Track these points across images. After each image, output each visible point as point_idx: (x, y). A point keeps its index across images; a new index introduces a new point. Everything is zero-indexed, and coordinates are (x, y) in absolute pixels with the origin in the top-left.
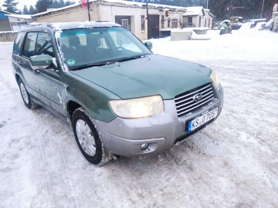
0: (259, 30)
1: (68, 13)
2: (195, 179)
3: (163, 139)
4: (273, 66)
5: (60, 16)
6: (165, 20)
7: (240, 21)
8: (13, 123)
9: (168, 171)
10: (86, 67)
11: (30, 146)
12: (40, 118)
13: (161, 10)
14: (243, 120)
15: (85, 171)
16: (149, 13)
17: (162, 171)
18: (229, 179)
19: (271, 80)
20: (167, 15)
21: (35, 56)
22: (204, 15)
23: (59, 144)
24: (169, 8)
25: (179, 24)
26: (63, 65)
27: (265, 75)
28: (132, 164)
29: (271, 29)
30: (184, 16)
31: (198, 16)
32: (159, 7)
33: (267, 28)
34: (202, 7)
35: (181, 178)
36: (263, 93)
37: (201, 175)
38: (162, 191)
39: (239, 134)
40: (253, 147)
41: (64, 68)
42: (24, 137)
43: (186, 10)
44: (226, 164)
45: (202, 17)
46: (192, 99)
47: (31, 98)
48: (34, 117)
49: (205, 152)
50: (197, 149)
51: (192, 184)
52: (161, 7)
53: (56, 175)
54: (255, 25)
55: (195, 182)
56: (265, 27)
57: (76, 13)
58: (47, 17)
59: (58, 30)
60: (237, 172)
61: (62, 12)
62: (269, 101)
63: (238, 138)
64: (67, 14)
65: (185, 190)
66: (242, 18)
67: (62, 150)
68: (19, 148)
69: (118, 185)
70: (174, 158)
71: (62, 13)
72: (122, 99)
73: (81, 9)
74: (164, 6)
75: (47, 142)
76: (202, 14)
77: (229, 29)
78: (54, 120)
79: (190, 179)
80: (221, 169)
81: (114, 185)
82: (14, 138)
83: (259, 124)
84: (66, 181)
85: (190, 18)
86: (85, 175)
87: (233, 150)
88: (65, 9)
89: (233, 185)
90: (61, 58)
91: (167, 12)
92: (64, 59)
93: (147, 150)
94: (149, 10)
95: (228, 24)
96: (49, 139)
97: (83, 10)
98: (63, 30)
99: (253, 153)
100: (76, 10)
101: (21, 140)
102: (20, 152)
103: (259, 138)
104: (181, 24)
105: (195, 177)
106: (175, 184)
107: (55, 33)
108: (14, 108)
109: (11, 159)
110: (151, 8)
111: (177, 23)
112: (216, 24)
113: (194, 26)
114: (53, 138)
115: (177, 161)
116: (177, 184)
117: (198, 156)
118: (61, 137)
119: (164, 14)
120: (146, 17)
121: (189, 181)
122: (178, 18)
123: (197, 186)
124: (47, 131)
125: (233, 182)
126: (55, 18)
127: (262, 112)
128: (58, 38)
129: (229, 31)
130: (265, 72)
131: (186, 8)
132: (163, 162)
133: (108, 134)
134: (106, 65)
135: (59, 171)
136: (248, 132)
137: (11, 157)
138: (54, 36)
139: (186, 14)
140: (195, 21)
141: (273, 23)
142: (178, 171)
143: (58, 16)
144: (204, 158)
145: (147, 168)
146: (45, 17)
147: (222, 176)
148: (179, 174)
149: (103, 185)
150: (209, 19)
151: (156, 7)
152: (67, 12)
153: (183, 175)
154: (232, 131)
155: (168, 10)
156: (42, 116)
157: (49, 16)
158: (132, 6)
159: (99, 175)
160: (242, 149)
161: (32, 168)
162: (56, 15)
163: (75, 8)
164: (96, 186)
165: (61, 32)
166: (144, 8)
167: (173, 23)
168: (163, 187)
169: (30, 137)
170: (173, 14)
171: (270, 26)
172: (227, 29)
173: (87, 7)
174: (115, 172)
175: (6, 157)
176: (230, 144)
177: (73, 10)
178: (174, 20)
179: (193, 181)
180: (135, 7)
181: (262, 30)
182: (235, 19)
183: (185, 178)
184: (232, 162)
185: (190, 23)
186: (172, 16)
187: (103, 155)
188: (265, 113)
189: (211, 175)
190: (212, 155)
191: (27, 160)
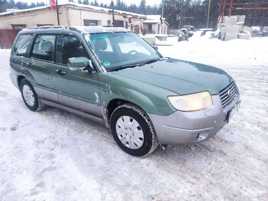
0: (210, 38)
1: (35, 15)
2: (231, 161)
3: (213, 128)
4: (238, 69)
5: (24, 17)
6: (128, 26)
7: (192, 29)
8: (25, 125)
9: (206, 158)
10: (121, 68)
11: (59, 146)
12: (52, 119)
13: (125, 16)
14: (241, 113)
15: (131, 163)
16: (115, 19)
17: (200, 157)
18: (256, 158)
19: (242, 81)
20: (130, 22)
21: (74, 58)
22: (162, 23)
23: (89, 141)
24: (132, 15)
25: (140, 30)
26: (101, 67)
27: (235, 76)
28: (171, 154)
29: (219, 38)
30: (144, 23)
31: (157, 24)
32: (123, 13)
33: (216, 37)
34: (160, 16)
35: (220, 161)
36: (242, 91)
37: (234, 157)
38: (210, 173)
39: (244, 124)
40: (260, 134)
41: (102, 69)
42: (48, 138)
43: (146, 17)
44: (247, 148)
45: (160, 24)
46: (227, 95)
47: (39, 100)
48: (45, 118)
49: (226, 140)
50: (218, 138)
51: (231, 164)
52: (125, 14)
53: (107, 168)
54: (204, 33)
55: (232, 163)
56: (214, 36)
57: (44, 15)
58: (9, 17)
59: (86, 34)
60: (259, 153)
61: (28, 13)
62: (251, 98)
63: (244, 127)
64: (33, 16)
65: (228, 170)
66: (193, 27)
67: (96, 147)
68: (49, 148)
69: (169, 172)
70: (204, 146)
71: (27, 15)
72: (180, 95)
73: (49, 11)
74: (128, 13)
75: (75, 140)
76: (160, 22)
77: (186, 37)
78: (68, 120)
79: (227, 161)
80: (245, 152)
81: (166, 172)
82: (37, 139)
83: (254, 116)
84: (119, 172)
85: (150, 25)
86: (134, 166)
87: (246, 137)
88: (30, 11)
89: (262, 163)
90: (97, 61)
91: (130, 19)
92: (100, 62)
93: (199, 138)
94: (115, 16)
95: (185, 32)
96: (76, 137)
97: (51, 12)
98: (90, 34)
99: (262, 138)
100: (43, 12)
101: (46, 141)
102: (53, 152)
103: (260, 126)
104: (142, 31)
105: (231, 160)
106: (217, 166)
107: (84, 36)
108: (15, 111)
109: (49, 159)
110: (116, 14)
111: (139, 29)
112: (171, 31)
113: (154, 33)
114: (79, 136)
115: (208, 148)
116: (219, 167)
117: (222, 143)
118: (87, 136)
119: (127, 20)
120: (112, 22)
121: (227, 163)
122: (140, 25)
123: (236, 166)
124: (68, 131)
125: (261, 160)
126: (18, 19)
127: (251, 106)
128: (88, 41)
129: (186, 39)
130: (234, 73)
131: (146, 16)
132: (197, 150)
133: (165, 126)
134: (137, 67)
135: (107, 164)
136: (249, 122)
137: (48, 157)
138: (85, 40)
139: (146, 21)
140: (155, 28)
141: (220, 33)
142: (214, 156)
143: (23, 17)
144: (228, 145)
145: (185, 156)
146: (7, 18)
147: (250, 157)
148: (217, 159)
149: (156, 172)
150: (165, 27)
151: (121, 13)
152: (33, 14)
153: (219, 159)
154: (237, 122)
155: (131, 17)
156: (52, 117)
157: (12, 17)
158: (100, 11)
159: (147, 165)
160: (252, 135)
161: (77, 165)
162: (20, 16)
163: (42, 10)
164: (151, 174)
165: (90, 35)
166: (110, 14)
167: (135, 29)
168: (209, 170)
169: (54, 138)
170: (136, 21)
171: (218, 35)
172: (184, 36)
173: (56, 10)
174: (160, 161)
175: (41, 158)
176: (241, 132)
177: (40, 13)
178: (136, 26)
179: (230, 163)
180: (102, 13)
181: (213, 38)
182: (188, 28)
183: (223, 161)
184: (251, 145)
185: (150, 30)
186: (135, 23)
187: (153, 146)
188: (253, 106)
189: (241, 156)
190: (233, 141)
191: (67, 159)
